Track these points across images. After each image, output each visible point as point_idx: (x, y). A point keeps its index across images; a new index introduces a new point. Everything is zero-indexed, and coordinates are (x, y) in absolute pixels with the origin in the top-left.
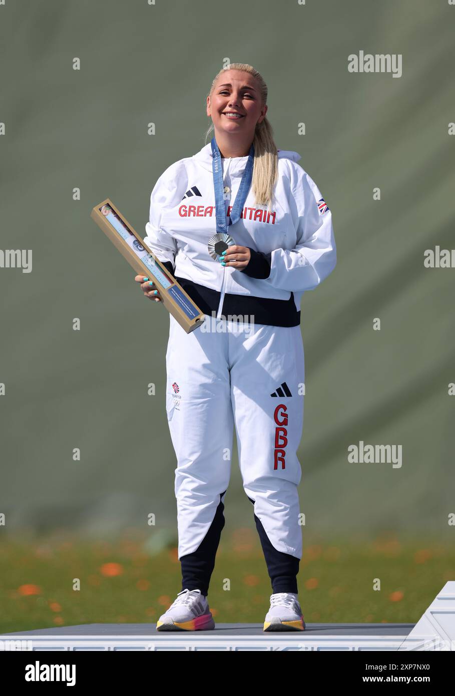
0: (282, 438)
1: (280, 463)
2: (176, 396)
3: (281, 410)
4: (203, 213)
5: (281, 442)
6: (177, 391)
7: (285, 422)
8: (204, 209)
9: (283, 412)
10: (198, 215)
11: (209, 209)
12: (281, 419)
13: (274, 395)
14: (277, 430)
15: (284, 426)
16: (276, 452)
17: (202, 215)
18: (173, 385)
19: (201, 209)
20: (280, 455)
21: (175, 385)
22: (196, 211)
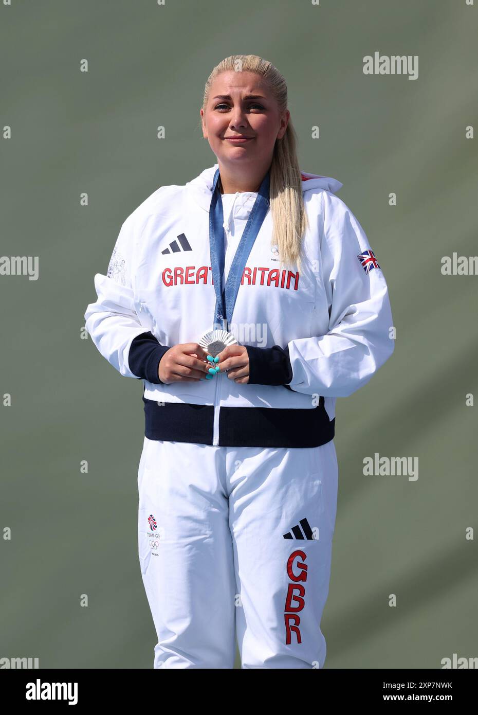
0: (296, 598)
1: (294, 634)
2: (152, 535)
3: (298, 559)
4: (193, 278)
5: (295, 604)
6: (153, 527)
7: (303, 577)
8: (195, 271)
9: (301, 561)
10: (187, 282)
11: (202, 272)
12: (297, 572)
13: (288, 536)
14: (291, 587)
15: (300, 583)
16: (287, 618)
17: (193, 282)
18: (149, 519)
19: (191, 272)
20: (292, 622)
21: (151, 518)
22: (184, 275)
